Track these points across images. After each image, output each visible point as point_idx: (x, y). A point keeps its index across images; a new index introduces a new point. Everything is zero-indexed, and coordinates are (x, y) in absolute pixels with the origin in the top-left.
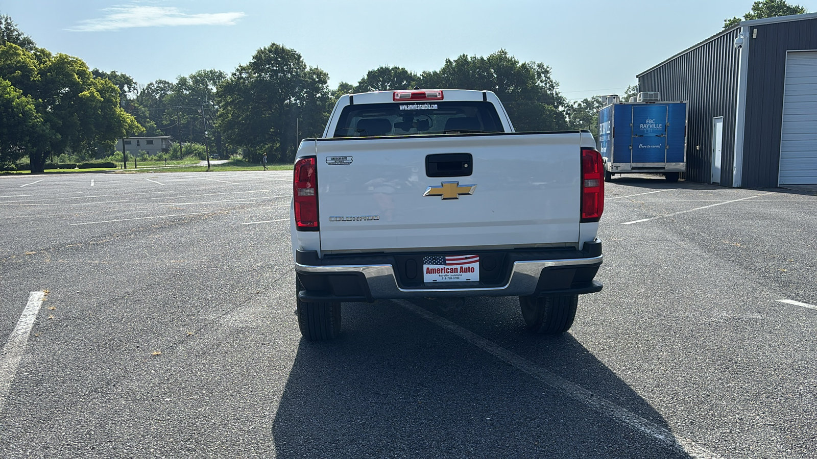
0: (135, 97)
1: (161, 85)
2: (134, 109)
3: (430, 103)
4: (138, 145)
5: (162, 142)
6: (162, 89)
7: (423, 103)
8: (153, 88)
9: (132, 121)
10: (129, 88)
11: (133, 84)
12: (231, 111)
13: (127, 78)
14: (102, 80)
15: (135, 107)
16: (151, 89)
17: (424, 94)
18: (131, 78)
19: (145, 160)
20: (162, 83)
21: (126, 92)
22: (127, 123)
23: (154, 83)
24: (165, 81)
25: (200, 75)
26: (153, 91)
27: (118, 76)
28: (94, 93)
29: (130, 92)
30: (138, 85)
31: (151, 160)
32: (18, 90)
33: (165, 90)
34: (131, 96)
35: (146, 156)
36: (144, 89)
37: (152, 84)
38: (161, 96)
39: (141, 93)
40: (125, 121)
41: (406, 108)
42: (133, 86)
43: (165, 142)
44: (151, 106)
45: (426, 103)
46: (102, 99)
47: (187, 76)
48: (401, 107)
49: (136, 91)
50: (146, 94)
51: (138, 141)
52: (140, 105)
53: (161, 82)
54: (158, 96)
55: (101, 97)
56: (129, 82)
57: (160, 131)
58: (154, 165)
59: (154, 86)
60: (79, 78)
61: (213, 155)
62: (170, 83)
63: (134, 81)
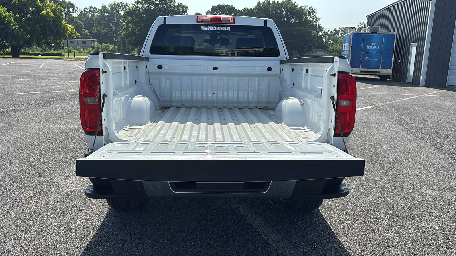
0: (76, 16)
1: (92, 9)
3: (225, 26)
4: (78, 44)
5: (92, 43)
6: (93, 12)
7: (219, 26)
8: (87, 11)
10: (73, 10)
11: (75, 8)
12: (131, 26)
13: (72, 4)
14: (54, 4)
15: (76, 21)
16: (86, 11)
17: (220, 18)
18: (74, 4)
19: (81, 52)
20: (93, 8)
21: (71, 12)
22: (69, 30)
23: (88, 8)
24: (94, 7)
25: (114, 4)
26: (87, 13)
27: (67, 2)
28: (49, 12)
29: (74, 12)
30: (78, 8)
31: (84, 53)
33: (94, 12)
34: (74, 15)
35: (82, 50)
36: (81, 11)
37: (87, 8)
38: (92, 16)
39: (80, 13)
40: (67, 30)
42: (75, 9)
43: (93, 42)
44: (86, 21)
45: (222, 26)
46: (54, 16)
47: (107, 5)
49: (77, 12)
50: (83, 14)
51: (77, 42)
52: (79, 20)
53: (92, 7)
54: (90, 16)
56: (72, 6)
57: (91, 36)
58: (86, 56)
59: (87, 10)
60: (40, 3)
61: (121, 51)
62: (97, 8)
63: (76, 6)
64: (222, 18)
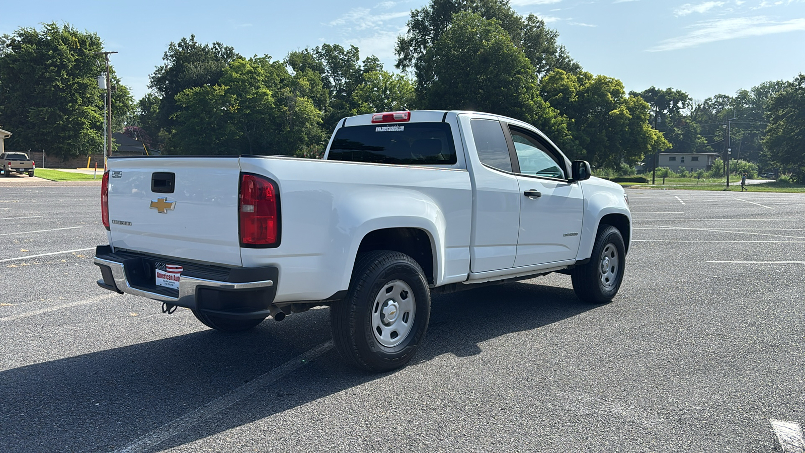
0: (689, 114)
1: (721, 100)
2: (686, 125)
3: (399, 125)
4: (683, 161)
5: (708, 159)
6: (721, 104)
7: (393, 125)
8: (710, 103)
9: (659, 137)
10: (683, 104)
11: (688, 100)
12: (783, 125)
13: (683, 94)
15: (687, 123)
16: (708, 104)
17: (392, 115)
18: (686, 94)
19: (684, 176)
20: (721, 98)
21: (679, 108)
22: (652, 139)
23: (712, 98)
24: (725, 95)
25: (763, 87)
26: (709, 107)
27: (674, 92)
28: (624, 110)
29: (684, 108)
30: (693, 101)
31: (690, 177)
32: (556, 110)
33: (723, 105)
34: (685, 112)
35: (687, 173)
36: (699, 105)
37: (710, 99)
38: (718, 112)
39: (696, 109)
40: (650, 137)
41: (380, 130)
42: (687, 102)
43: (712, 159)
44: (706, 122)
45: (396, 125)
46: (631, 117)
47: (749, 90)
48: (378, 129)
49: (690, 107)
50: (702, 111)
51: (683, 158)
52: (692, 122)
53: (720, 96)
54: (714, 112)
55: (630, 115)
56: (682, 97)
57: (710, 147)
58: (688, 181)
59: (711, 101)
60: (612, 98)
61: (767, 174)
62: (730, 97)
63: (689, 97)
64: (394, 115)
